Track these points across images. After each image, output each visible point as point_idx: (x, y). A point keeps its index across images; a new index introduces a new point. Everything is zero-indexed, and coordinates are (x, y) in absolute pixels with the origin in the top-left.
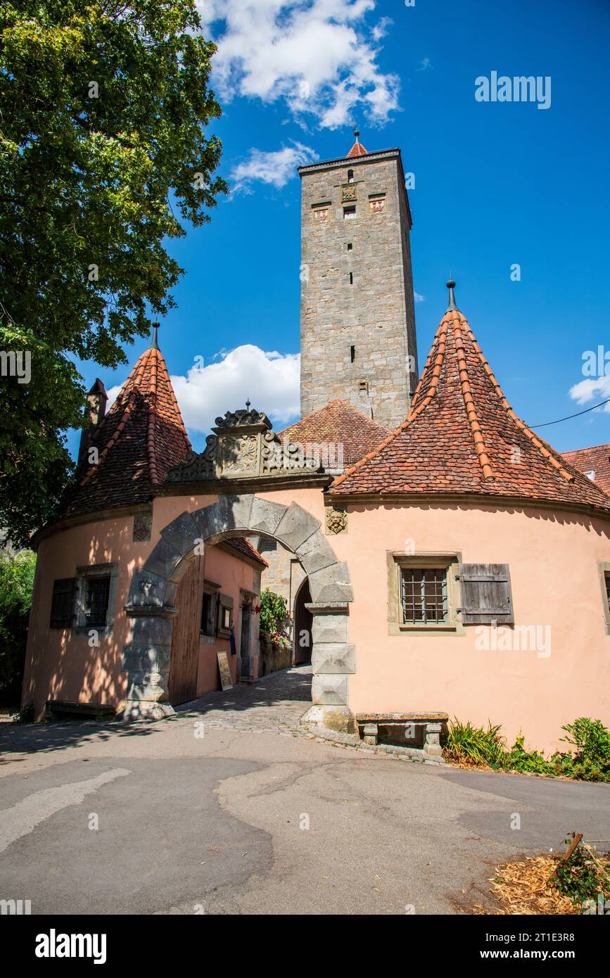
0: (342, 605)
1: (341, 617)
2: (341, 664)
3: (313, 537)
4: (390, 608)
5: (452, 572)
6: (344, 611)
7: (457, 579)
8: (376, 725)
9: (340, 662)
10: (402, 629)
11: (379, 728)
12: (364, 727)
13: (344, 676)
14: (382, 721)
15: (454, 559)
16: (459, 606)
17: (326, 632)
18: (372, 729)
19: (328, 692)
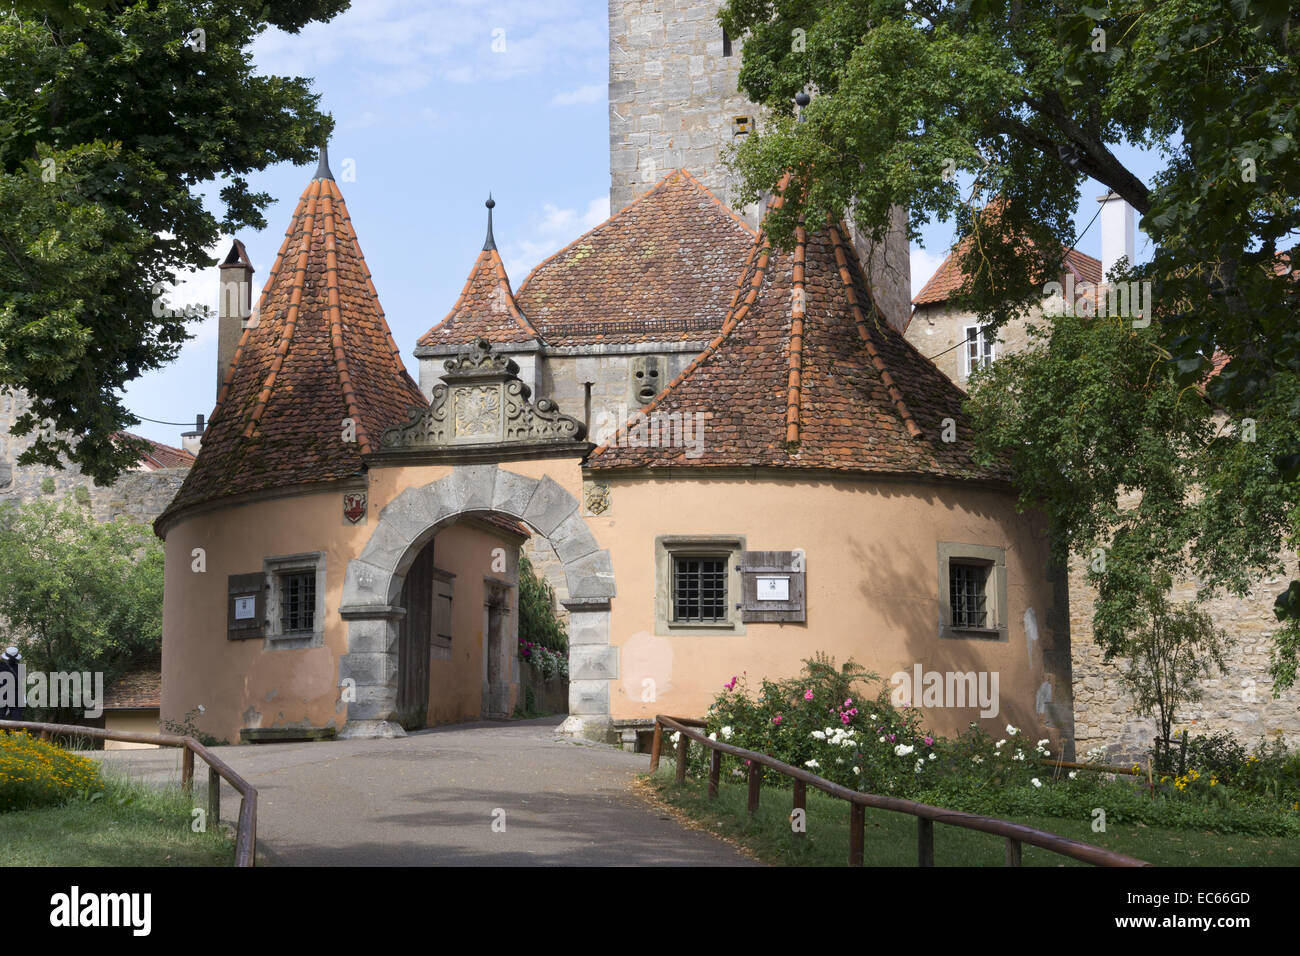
0: (603, 600)
1: (602, 615)
2: (601, 667)
3: (570, 519)
4: (658, 604)
5: (733, 561)
6: (605, 607)
7: (738, 569)
8: (634, 731)
9: (600, 666)
10: (671, 628)
11: (637, 733)
12: (621, 734)
13: (604, 682)
14: (641, 726)
15: (737, 545)
16: (739, 602)
17: (584, 632)
18: (630, 736)
19: (587, 699)
